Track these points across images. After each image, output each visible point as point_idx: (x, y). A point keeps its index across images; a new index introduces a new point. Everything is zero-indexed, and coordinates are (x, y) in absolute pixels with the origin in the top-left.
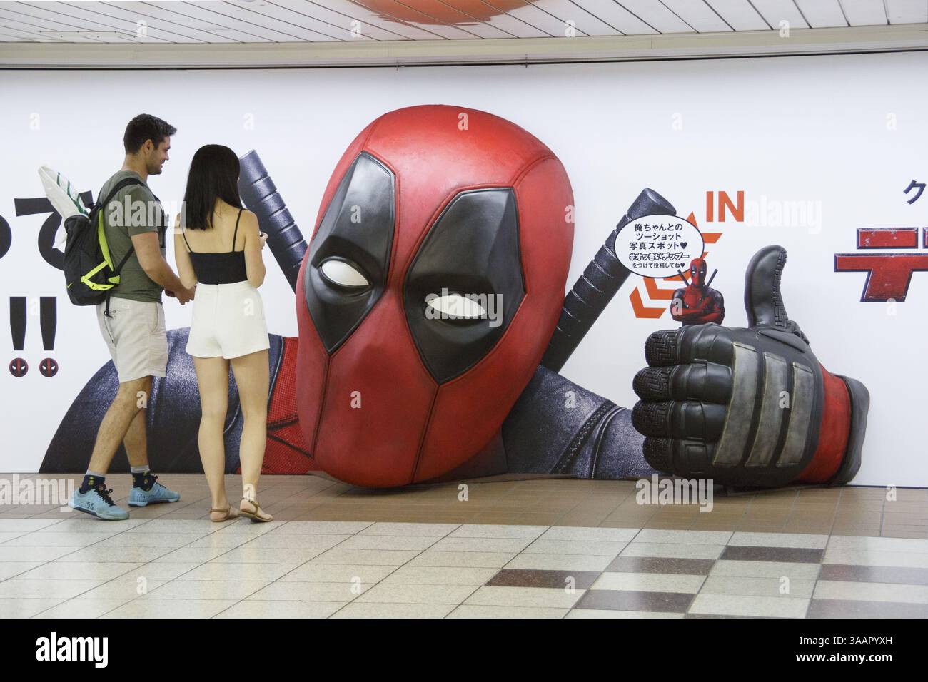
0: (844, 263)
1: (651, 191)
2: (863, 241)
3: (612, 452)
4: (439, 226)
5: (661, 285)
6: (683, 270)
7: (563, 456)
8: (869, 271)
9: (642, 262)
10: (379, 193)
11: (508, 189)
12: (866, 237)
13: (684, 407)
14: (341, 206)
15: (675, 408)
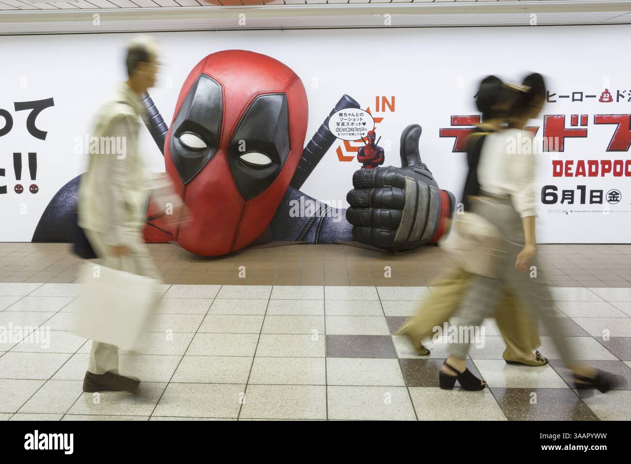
0: (444, 133)
1: (347, 96)
2: (454, 122)
3: (327, 229)
4: (247, 114)
5: (352, 144)
6: (364, 136)
7: (302, 232)
8: (456, 137)
9: (343, 132)
10: (213, 96)
11: (282, 94)
12: (455, 120)
13: (379, 211)
14: (192, 103)
15: (373, 212)
